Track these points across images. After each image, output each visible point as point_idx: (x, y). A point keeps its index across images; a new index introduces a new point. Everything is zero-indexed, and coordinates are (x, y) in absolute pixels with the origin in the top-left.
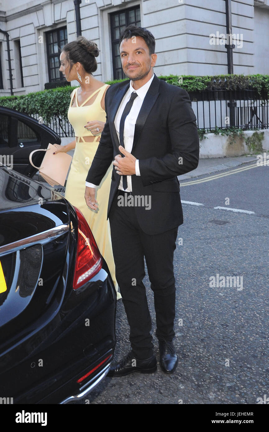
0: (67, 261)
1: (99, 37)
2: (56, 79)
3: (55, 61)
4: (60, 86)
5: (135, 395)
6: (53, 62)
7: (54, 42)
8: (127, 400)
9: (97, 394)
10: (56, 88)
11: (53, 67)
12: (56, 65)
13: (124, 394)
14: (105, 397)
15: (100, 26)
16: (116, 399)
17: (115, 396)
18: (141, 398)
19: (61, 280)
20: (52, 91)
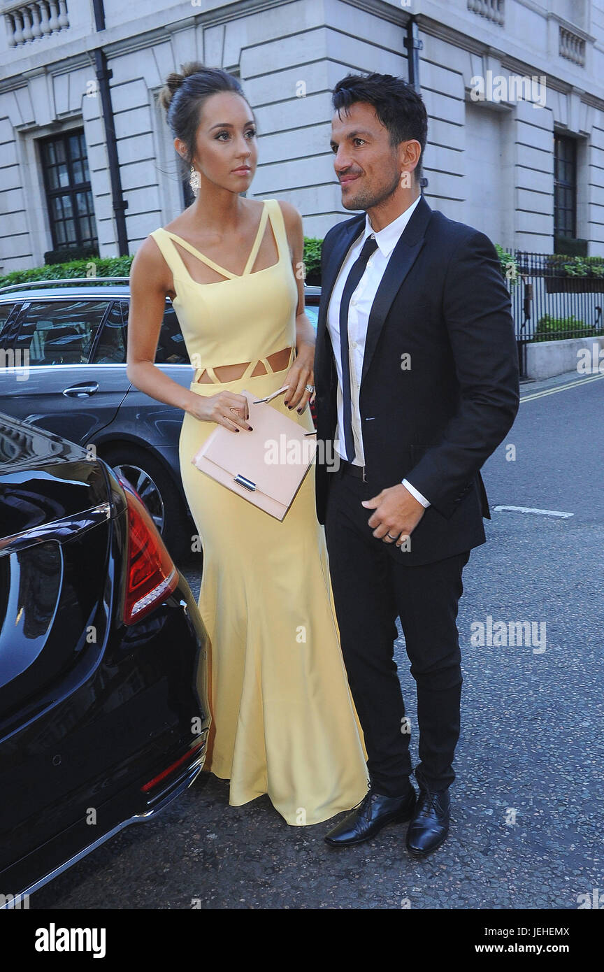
0: (110, 574)
1: (155, 153)
2: (68, 243)
3: (65, 206)
4: (78, 259)
5: (249, 815)
6: (59, 207)
7: (59, 161)
8: (236, 825)
9: (181, 821)
10: (69, 262)
11: (61, 217)
12: (66, 212)
13: (231, 816)
14: (196, 824)
15: (155, 130)
16: (217, 826)
17: (214, 822)
18: (262, 820)
19: (101, 609)
20: (60, 268)
